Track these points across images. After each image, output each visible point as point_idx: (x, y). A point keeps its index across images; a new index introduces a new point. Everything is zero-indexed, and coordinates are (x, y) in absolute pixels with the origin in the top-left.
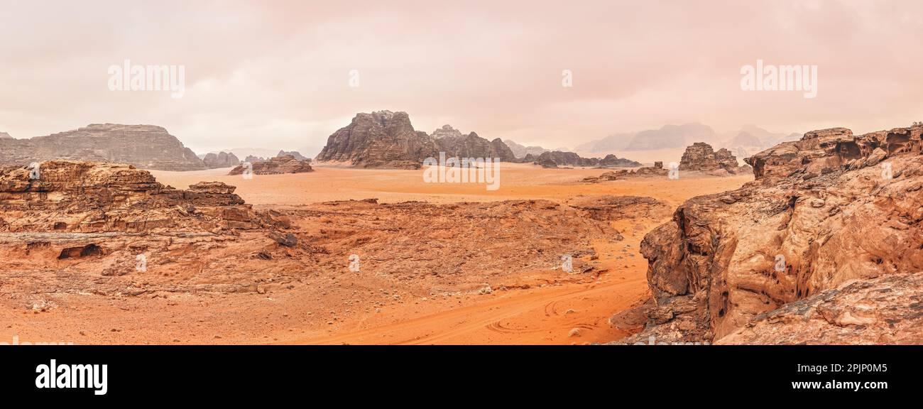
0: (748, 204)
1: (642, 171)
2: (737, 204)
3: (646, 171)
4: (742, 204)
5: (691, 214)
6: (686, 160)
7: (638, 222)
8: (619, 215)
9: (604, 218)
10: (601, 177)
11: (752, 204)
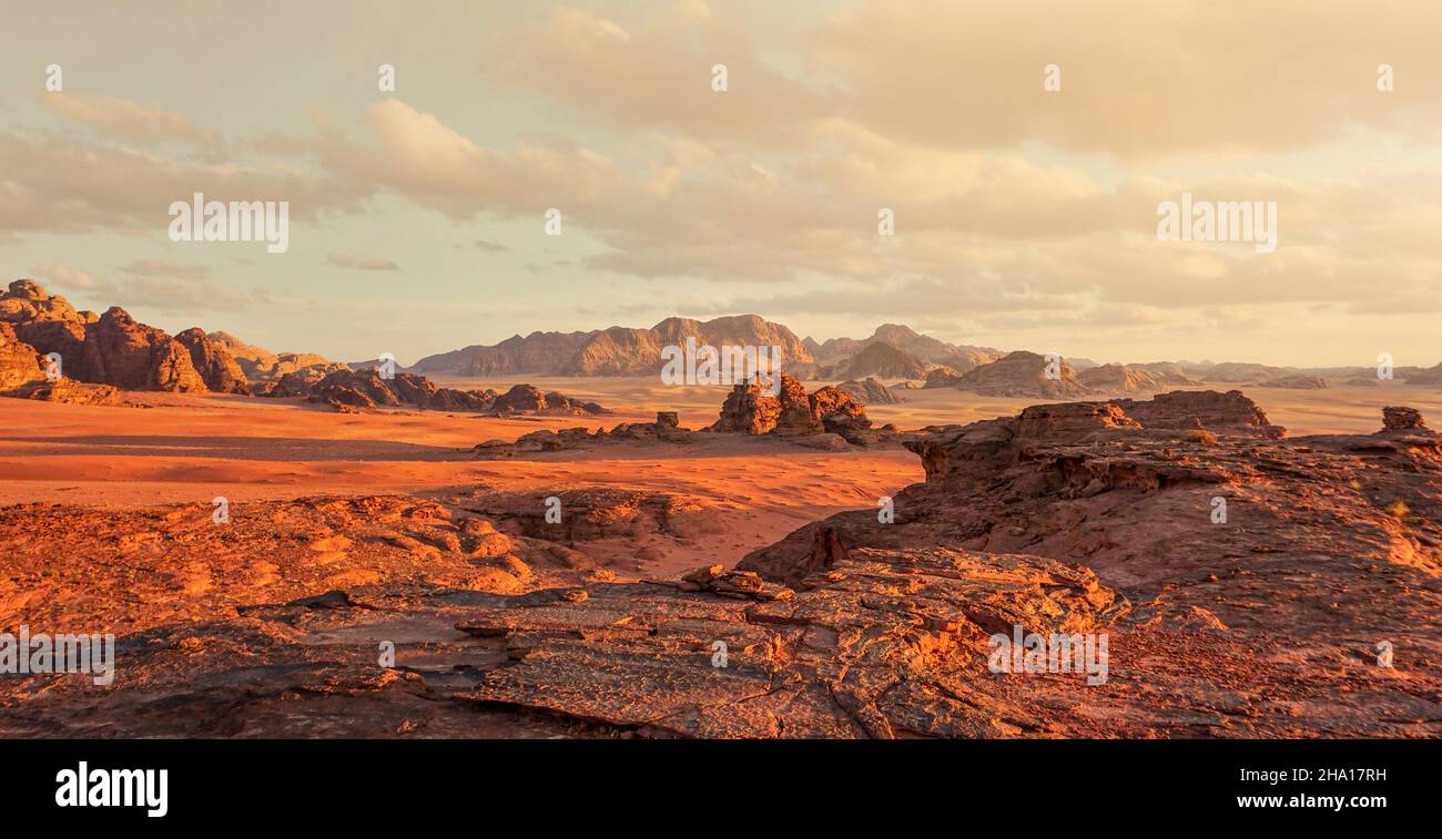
0: (927, 526)
1: (622, 434)
2: (912, 525)
3: (640, 433)
4: (918, 525)
5: (847, 535)
6: (736, 410)
7: (642, 543)
8: (596, 529)
9: (556, 536)
10: (521, 442)
11: (934, 526)
